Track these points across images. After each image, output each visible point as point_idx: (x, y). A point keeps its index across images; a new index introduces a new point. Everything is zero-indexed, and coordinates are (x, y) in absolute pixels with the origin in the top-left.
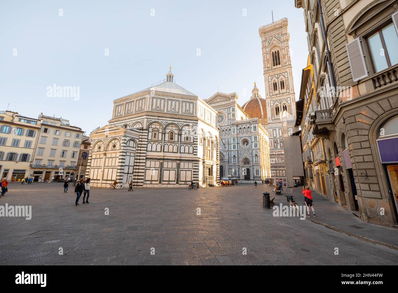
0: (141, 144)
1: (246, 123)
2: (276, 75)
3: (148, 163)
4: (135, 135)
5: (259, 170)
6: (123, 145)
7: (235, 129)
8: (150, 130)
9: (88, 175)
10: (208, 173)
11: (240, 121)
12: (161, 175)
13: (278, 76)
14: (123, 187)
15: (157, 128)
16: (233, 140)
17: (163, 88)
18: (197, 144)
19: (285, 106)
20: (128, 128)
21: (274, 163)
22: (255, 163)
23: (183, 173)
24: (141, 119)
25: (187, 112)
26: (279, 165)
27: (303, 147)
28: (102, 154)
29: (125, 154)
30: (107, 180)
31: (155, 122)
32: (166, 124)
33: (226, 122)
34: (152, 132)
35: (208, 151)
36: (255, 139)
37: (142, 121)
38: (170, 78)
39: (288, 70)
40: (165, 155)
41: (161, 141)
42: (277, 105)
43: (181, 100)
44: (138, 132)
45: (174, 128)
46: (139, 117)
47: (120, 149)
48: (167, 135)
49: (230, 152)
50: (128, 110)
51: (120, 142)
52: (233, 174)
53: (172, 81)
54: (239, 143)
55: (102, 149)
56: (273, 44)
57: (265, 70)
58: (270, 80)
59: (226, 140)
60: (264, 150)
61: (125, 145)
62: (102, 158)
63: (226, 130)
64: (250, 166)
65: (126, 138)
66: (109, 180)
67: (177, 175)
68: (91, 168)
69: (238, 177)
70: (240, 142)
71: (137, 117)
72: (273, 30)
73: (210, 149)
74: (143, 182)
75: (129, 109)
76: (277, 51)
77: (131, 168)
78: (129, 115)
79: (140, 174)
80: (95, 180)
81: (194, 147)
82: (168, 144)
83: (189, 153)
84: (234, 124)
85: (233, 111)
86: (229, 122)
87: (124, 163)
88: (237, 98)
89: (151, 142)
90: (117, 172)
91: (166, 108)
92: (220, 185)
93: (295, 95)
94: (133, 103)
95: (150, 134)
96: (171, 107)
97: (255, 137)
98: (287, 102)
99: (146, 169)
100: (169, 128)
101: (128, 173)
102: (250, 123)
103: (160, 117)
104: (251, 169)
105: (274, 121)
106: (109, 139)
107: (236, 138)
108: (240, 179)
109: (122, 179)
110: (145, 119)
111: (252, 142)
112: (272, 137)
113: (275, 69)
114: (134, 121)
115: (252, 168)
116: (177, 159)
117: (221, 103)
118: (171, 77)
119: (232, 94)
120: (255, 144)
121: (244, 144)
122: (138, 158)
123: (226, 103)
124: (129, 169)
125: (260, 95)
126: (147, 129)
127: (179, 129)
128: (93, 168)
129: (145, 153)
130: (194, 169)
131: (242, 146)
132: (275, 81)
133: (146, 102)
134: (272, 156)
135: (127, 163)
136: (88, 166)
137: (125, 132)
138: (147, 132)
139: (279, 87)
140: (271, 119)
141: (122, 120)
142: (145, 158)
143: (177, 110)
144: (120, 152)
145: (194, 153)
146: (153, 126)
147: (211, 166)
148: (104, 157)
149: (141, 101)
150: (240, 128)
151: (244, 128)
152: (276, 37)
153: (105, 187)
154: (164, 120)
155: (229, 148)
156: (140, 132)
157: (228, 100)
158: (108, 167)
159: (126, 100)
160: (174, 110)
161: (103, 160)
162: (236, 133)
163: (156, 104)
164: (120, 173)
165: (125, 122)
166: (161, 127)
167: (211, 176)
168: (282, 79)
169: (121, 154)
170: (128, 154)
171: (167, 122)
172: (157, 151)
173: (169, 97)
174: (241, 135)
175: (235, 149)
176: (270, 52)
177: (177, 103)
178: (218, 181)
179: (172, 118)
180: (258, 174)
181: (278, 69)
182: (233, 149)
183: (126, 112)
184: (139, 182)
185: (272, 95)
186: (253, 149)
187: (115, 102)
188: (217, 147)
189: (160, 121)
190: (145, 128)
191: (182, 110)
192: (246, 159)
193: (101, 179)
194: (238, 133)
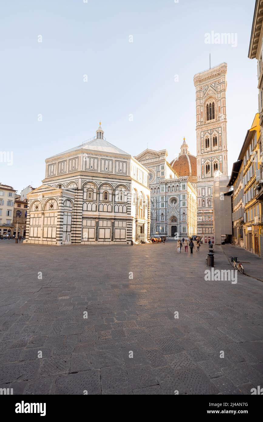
0: (77, 204)
1: (176, 181)
2: (209, 130)
3: (85, 222)
4: (71, 195)
5: (186, 228)
6: (60, 205)
7: (163, 188)
8: (85, 190)
9: (28, 233)
10: (140, 231)
11: (169, 180)
12: (97, 233)
13: (211, 132)
14: (63, 244)
15: (91, 188)
16: (162, 199)
17: (95, 147)
18: (130, 204)
19: (216, 164)
20: (63, 188)
21: (201, 221)
22: (183, 221)
23: (117, 232)
24: (75, 179)
25: (120, 172)
26: (205, 223)
27: (233, 207)
28: (40, 213)
29: (62, 214)
30: (47, 238)
31: (89, 182)
32: (100, 184)
33: (155, 181)
34: (87, 192)
35: (140, 210)
36: (183, 198)
37: (77, 181)
38: (100, 134)
39: (222, 125)
40: (101, 215)
41: (96, 201)
42: (208, 163)
43: (114, 159)
44: (74, 192)
45: (107, 188)
46: (73, 177)
47: (58, 209)
48: (101, 195)
49: (158, 210)
50: (61, 170)
51: (57, 202)
52: (161, 231)
53: (103, 138)
54: (167, 202)
55: (40, 209)
56: (208, 94)
57: (198, 125)
58: (202, 136)
59: (155, 198)
60: (191, 208)
61: (62, 205)
62: (40, 217)
63: (155, 188)
64: (177, 223)
65: (62, 199)
66: (49, 238)
67: (112, 233)
68: (31, 226)
69: (165, 233)
70: (169, 200)
71: (71, 177)
72: (209, 78)
73: (142, 208)
74: (80, 240)
75: (62, 168)
76: (212, 103)
77: (69, 227)
78: (62, 175)
79: (77, 232)
80: (35, 237)
81: (128, 206)
82: (102, 203)
83: (123, 212)
84: (163, 182)
85: (162, 169)
86: (158, 180)
87: (63, 222)
88: (167, 155)
89: (86, 201)
90: (57, 231)
91: (99, 167)
92: (151, 242)
93: (228, 152)
94: (65, 163)
95: (85, 194)
96: (105, 167)
97: (183, 195)
98: (219, 160)
99: (83, 228)
100: (103, 188)
101: (67, 232)
102: (179, 181)
103: (94, 177)
104: (178, 227)
105: (204, 180)
106: (46, 199)
107: (164, 197)
108: (168, 235)
109: (62, 237)
110: (79, 179)
111: (181, 201)
112: (201, 196)
113: (208, 124)
114: (68, 181)
115: (179, 225)
116: (111, 218)
117: (150, 161)
118: (102, 133)
119: (161, 151)
120: (183, 202)
121: (172, 202)
122: (75, 217)
123: (155, 160)
124: (67, 228)
125: (189, 152)
126: (82, 189)
127: (113, 189)
128: (32, 226)
129: (81, 213)
130: (128, 227)
131: (170, 205)
132: (207, 137)
133: (79, 162)
134: (199, 214)
135: (65, 223)
136: (28, 224)
137: (61, 192)
138: (82, 192)
139: (211, 143)
140: (200, 177)
141: (55, 180)
142: (81, 217)
143: (110, 170)
144: (58, 212)
145: (128, 213)
146: (88, 186)
147: (142, 225)
148: (43, 216)
149: (74, 160)
150: (169, 187)
151: (173, 186)
152: (212, 86)
153: (46, 244)
154: (98, 180)
155: (158, 206)
156: (75, 193)
157: (158, 157)
158: (48, 226)
159: (58, 159)
160: (107, 170)
161: (42, 219)
162: (164, 192)
163: (90, 164)
164: (60, 231)
165: (59, 182)
166: (95, 187)
167: (142, 234)
168: (215, 135)
169: (60, 213)
170: (66, 213)
171: (101, 182)
172: (92, 210)
173: (102, 156)
174: (169, 194)
175: (163, 207)
176: (205, 104)
177: (111, 162)
178: (149, 238)
179: (105, 178)
180: (185, 232)
181: (212, 124)
182: (161, 207)
183: (59, 172)
184: (77, 240)
185: (203, 152)
186: (181, 208)
187: (47, 161)
188: (149, 206)
189: (94, 181)
190: (80, 188)
191: (115, 170)
192: (174, 217)
193: (41, 236)
194: (167, 191)
